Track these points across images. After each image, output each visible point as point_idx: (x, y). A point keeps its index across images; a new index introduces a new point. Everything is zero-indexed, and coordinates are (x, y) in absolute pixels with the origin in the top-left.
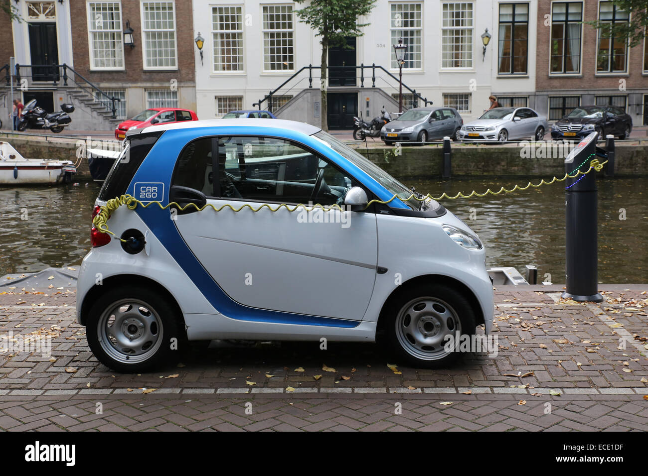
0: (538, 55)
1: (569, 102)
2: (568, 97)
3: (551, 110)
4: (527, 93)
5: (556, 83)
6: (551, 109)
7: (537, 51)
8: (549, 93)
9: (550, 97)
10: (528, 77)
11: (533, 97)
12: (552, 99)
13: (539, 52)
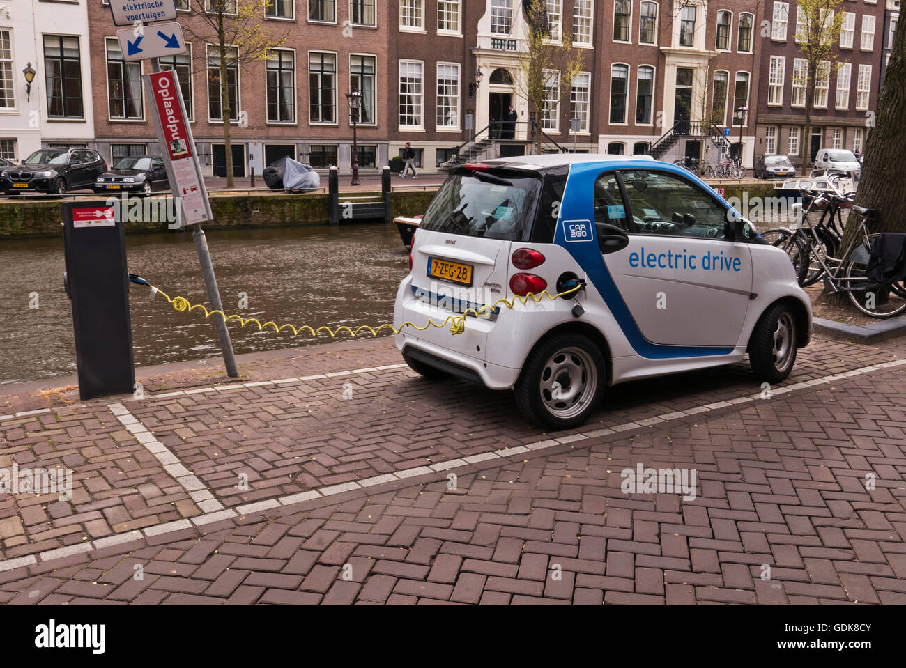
0: (94, 97)
1: (134, 151)
2: (133, 145)
3: (115, 160)
4: (85, 139)
5: (118, 129)
6: (114, 158)
7: (93, 93)
8: (111, 140)
9: (113, 145)
10: (85, 122)
11: (93, 144)
12: (114, 147)
13: (96, 94)
